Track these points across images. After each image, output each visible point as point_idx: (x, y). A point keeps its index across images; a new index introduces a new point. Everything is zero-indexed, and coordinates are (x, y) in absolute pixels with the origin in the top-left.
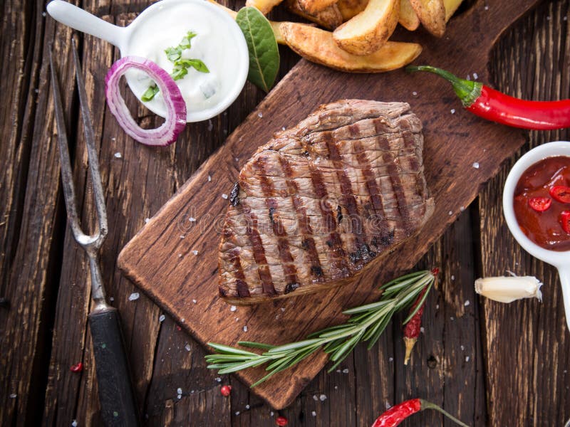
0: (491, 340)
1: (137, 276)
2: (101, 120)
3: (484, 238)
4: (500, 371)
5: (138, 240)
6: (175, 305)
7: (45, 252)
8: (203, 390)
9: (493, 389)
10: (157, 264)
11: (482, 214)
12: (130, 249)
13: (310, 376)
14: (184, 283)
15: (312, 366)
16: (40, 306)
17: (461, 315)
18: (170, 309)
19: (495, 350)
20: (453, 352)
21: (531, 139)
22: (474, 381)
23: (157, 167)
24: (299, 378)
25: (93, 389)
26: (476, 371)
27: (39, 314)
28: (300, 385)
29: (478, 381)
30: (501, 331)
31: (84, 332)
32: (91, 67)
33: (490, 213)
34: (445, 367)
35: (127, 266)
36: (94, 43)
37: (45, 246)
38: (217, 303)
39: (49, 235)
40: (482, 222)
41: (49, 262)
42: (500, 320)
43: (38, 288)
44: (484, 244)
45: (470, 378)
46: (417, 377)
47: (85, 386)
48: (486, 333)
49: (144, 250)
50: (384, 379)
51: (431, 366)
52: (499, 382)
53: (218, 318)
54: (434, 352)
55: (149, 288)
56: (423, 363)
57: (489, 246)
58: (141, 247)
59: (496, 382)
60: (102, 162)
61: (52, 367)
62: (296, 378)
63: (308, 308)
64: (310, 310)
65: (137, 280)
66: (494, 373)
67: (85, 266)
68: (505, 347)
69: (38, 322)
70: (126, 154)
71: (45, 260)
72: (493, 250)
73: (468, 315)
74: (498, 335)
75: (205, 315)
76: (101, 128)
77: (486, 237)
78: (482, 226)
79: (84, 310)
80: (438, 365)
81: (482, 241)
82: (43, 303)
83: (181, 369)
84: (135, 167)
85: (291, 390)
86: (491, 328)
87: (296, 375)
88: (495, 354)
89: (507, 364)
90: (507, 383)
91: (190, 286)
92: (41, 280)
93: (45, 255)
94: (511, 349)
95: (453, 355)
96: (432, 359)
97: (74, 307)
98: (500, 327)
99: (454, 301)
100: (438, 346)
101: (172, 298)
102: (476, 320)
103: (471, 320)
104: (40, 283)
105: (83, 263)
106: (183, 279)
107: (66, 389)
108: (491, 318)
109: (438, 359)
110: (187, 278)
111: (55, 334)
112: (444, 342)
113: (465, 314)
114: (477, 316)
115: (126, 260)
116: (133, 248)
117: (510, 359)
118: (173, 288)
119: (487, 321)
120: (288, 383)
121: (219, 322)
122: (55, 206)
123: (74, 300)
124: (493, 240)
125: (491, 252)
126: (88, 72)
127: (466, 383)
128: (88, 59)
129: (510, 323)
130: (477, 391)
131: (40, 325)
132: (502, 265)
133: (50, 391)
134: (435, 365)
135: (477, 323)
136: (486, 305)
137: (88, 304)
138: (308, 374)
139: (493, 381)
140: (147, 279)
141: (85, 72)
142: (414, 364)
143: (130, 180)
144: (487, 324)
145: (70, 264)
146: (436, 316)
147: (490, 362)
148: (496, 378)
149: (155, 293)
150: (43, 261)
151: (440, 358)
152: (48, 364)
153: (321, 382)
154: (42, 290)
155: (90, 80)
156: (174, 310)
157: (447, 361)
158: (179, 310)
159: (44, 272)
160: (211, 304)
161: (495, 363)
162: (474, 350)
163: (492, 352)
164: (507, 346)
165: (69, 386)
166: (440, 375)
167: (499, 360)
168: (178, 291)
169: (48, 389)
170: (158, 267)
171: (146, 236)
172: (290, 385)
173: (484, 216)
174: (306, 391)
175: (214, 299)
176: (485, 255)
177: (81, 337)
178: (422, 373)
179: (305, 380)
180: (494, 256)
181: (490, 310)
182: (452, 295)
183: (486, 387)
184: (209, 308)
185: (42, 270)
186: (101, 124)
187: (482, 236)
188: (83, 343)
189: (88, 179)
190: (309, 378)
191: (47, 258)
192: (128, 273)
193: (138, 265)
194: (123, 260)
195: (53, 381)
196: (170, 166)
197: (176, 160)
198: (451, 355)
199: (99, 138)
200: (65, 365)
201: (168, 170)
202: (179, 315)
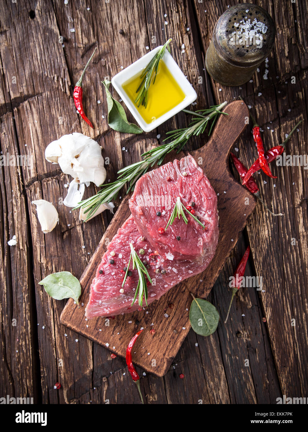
0: (269, 318)
1: (72, 326)
2: (43, 237)
3: (256, 264)
4: (276, 333)
5: (68, 307)
6: (95, 336)
7: (27, 311)
8: (121, 369)
9: (274, 343)
10: (81, 317)
11: (253, 251)
12: (65, 313)
13: (173, 355)
14: (97, 324)
15: (173, 350)
16: (30, 340)
17: (250, 307)
18: (93, 339)
19: (271, 323)
20: (249, 327)
21: (273, 206)
22: (263, 341)
23: (76, 257)
24: (168, 358)
25: (64, 378)
26: (263, 335)
27: (30, 344)
28: (170, 361)
29: (265, 340)
30: (273, 312)
31: (54, 349)
32: (33, 210)
33: (257, 250)
34: (246, 336)
35: (65, 322)
36: (33, 198)
37: (27, 308)
38: (116, 330)
39: (28, 302)
40: (254, 255)
41: (30, 316)
42: (272, 307)
43: (27, 331)
44: (257, 267)
45: (260, 340)
46: (232, 344)
47: (60, 377)
48: (265, 314)
49: (72, 312)
50: (214, 348)
51: (239, 336)
52: (276, 339)
53: (119, 338)
54: (239, 329)
55: (80, 331)
56: (234, 336)
57: (260, 268)
58: (70, 311)
59: (275, 340)
60: (48, 259)
61: (42, 370)
62: (166, 358)
63: (163, 321)
64: (165, 322)
65: (72, 328)
66: (273, 335)
67: (49, 315)
68: (276, 320)
69: (30, 348)
70: (59, 253)
71: (28, 315)
72: (262, 270)
73: (254, 306)
74: (272, 315)
75: (112, 338)
76: (44, 242)
77: (257, 263)
78: (254, 258)
79: (52, 338)
80: (242, 336)
81: (255, 265)
82: (31, 338)
83: (107, 361)
84: (65, 259)
85: (165, 365)
86: (268, 311)
87: (167, 357)
88: (272, 325)
89: (279, 329)
90: (281, 340)
91: (100, 324)
92: (28, 326)
93: (28, 313)
94: (280, 321)
95: (250, 329)
96: (238, 332)
97: (48, 337)
98: (272, 310)
99: (245, 300)
100: (241, 325)
101: (93, 333)
102: (259, 308)
103: (256, 309)
104: (28, 327)
105: (48, 314)
106: (96, 322)
107: (51, 380)
108: (267, 306)
109: (241, 332)
110: (97, 321)
111: (40, 353)
112: (243, 323)
113: (253, 306)
114: (259, 306)
115: (64, 320)
116: (66, 312)
117: (281, 326)
118: (92, 328)
119: (265, 308)
120: (163, 362)
121: (120, 339)
122: (28, 286)
123: (46, 334)
124: (261, 264)
125: (261, 271)
126: (32, 213)
127: (259, 343)
128: (31, 206)
129: (277, 307)
130: (266, 345)
131: (32, 349)
132: (268, 277)
133: (43, 382)
134: (241, 336)
135: (260, 309)
136: (263, 300)
137: (54, 334)
138: (172, 355)
139: (273, 339)
140: (77, 327)
141: (31, 213)
142: (229, 337)
143: (63, 266)
144: (265, 310)
145: (41, 315)
146: (237, 309)
147: (270, 330)
148: (274, 337)
149: (84, 332)
150: (27, 316)
151: (243, 332)
152: (39, 368)
153: (182, 354)
154: (29, 331)
155: (34, 217)
156: (95, 339)
157: (247, 332)
158: (97, 338)
159: (29, 322)
160: (113, 331)
161: (272, 330)
162: (260, 325)
163: (270, 324)
164: (278, 319)
165: (52, 378)
166: (245, 341)
167: (274, 328)
168: (95, 329)
169: (42, 381)
170: (81, 319)
171: (71, 305)
172: (164, 363)
173: (254, 252)
174: (175, 361)
175: (114, 328)
176: (258, 273)
177: (54, 352)
178: (234, 341)
179: (172, 358)
180: (263, 273)
181: (265, 302)
182: (244, 297)
183: (270, 343)
184: (113, 333)
185: (27, 320)
186: (43, 240)
187: (255, 263)
188: (55, 355)
189: (42, 269)
190: (173, 357)
191: (29, 314)
192: (67, 326)
193: (71, 320)
194: (63, 319)
195: (44, 377)
196: (83, 255)
197: (85, 251)
198: (248, 330)
199: (44, 247)
200: (48, 368)
201: (82, 258)
202: (98, 341)
